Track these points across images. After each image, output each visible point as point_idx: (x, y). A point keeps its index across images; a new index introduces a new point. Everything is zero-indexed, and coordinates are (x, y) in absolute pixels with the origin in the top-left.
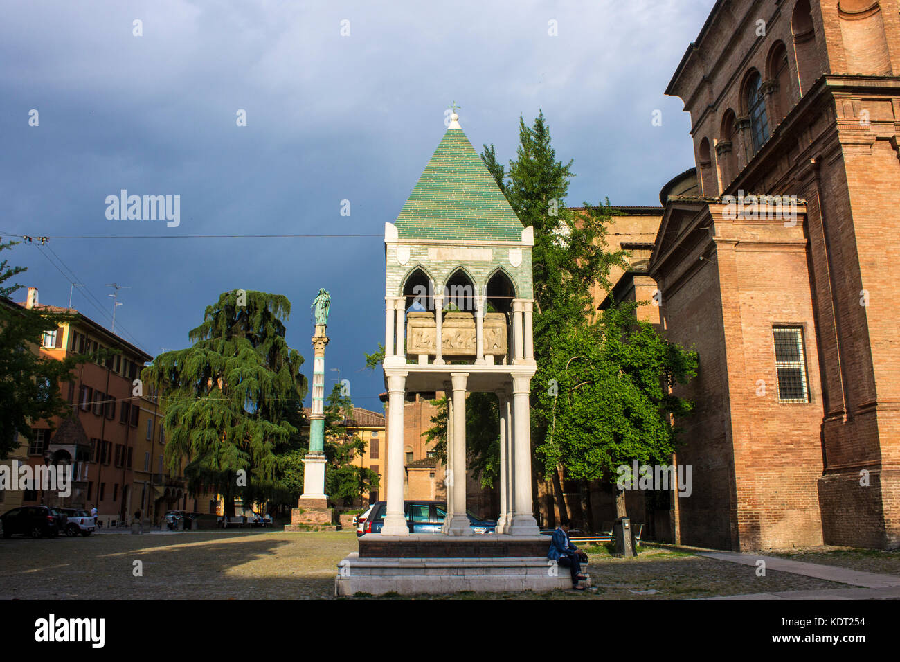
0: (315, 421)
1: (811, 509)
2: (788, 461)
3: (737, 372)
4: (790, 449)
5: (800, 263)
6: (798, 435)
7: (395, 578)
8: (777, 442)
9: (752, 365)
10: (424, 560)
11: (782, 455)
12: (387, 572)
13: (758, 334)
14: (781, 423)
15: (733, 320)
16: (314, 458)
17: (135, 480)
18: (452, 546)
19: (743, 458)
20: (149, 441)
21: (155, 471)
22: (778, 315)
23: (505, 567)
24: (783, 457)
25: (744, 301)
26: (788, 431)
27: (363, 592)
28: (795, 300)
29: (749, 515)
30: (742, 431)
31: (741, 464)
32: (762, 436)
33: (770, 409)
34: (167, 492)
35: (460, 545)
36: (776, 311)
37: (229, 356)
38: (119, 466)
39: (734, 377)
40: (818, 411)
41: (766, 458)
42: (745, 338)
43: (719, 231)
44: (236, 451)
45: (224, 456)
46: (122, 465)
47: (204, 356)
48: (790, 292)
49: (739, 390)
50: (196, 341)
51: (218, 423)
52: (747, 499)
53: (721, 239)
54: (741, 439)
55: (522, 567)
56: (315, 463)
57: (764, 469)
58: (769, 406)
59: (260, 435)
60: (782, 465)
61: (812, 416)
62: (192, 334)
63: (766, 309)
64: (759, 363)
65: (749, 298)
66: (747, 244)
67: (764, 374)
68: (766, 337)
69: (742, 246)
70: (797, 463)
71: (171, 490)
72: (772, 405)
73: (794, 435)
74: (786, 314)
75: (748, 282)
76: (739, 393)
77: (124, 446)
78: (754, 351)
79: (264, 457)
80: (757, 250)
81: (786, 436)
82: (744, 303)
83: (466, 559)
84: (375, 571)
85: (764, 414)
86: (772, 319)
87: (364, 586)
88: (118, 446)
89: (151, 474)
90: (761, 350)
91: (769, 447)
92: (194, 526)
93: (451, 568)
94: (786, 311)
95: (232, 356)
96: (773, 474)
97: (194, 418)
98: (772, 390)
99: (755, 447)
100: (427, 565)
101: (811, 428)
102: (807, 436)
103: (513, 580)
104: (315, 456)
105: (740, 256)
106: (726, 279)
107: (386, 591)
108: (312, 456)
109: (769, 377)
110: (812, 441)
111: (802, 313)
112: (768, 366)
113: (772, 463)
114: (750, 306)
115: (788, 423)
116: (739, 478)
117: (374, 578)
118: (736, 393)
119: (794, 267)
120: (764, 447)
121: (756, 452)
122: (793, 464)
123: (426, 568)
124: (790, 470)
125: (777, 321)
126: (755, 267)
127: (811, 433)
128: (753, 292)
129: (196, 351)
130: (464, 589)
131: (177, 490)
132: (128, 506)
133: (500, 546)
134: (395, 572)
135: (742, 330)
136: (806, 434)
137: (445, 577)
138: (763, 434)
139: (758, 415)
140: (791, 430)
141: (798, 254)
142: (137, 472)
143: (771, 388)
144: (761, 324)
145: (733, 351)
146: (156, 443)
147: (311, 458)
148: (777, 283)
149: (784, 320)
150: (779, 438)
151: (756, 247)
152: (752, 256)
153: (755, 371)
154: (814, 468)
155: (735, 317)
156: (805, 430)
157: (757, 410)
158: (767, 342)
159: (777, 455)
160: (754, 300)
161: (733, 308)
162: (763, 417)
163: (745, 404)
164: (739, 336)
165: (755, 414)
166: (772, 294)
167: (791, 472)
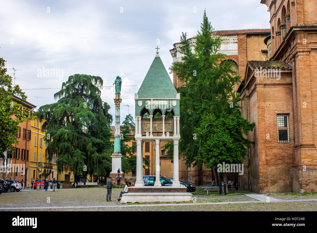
0: (116, 138)
1: (287, 180)
2: (280, 163)
3: (262, 132)
4: (280, 159)
5: (289, 91)
6: (284, 154)
7: (138, 198)
8: (276, 156)
9: (268, 129)
10: (146, 193)
11: (278, 161)
12: (136, 196)
13: (271, 118)
14: (278, 149)
15: (262, 113)
16: (116, 155)
17: (30, 166)
18: (154, 189)
19: (263, 162)
20: (36, 146)
21: (39, 161)
22: (279, 111)
23: (169, 195)
24: (278, 162)
25: (267, 106)
26: (280, 152)
27: (129, 202)
28: (286, 105)
29: (263, 182)
30: (263, 152)
31: (262, 164)
32: (270, 154)
33: (274, 145)
34: (45, 171)
35: (157, 189)
36: (278, 109)
37: (75, 107)
38: (23, 159)
39: (261, 133)
40: (292, 145)
41: (271, 162)
42: (266, 119)
43: (258, 80)
44: (80, 151)
45: (74, 154)
46: (24, 159)
47: (63, 107)
48: (284, 102)
49: (262, 138)
50: (58, 99)
51: (71, 139)
52: (264, 176)
53: (258, 83)
54: (262, 156)
55: (173, 195)
56: (117, 157)
57: (271, 166)
58: (274, 144)
59: (91, 144)
60: (277, 164)
61: (290, 147)
62: (55, 95)
63: (274, 108)
64: (271, 128)
65: (268, 104)
66: (269, 85)
67: (273, 132)
68: (274, 119)
69: (267, 85)
70: (283, 164)
71: (47, 170)
72: (275, 143)
73: (283, 154)
74: (282, 110)
75: (268, 98)
76: (262, 139)
77: (25, 150)
78: (269, 124)
79: (93, 154)
80: (273, 86)
81: (279, 154)
82: (266, 107)
83: (158, 193)
84: (132, 196)
85: (272, 146)
86: (277, 112)
87: (129, 200)
88: (22, 150)
89: (37, 163)
90: (272, 124)
91: (273, 158)
92: (61, 187)
93: (153, 195)
94: (282, 109)
95: (76, 107)
96: (274, 168)
97: (60, 137)
98: (275, 138)
99: (268, 158)
100: (147, 194)
101: (289, 151)
102: (287, 154)
103: (171, 199)
104: (117, 154)
105: (266, 89)
106: (260, 98)
107: (135, 202)
108: (115, 154)
109: (274, 133)
110: (289, 156)
111: (288, 110)
112: (274, 129)
113: (273, 164)
114: (269, 107)
115: (280, 150)
116: (261, 169)
117: (132, 198)
118: (261, 139)
119: (286, 92)
120: (271, 158)
121: (268, 160)
122: (281, 164)
123: (146, 195)
124: (280, 166)
125: (279, 113)
126: (271, 93)
127: (289, 153)
128: (270, 102)
129: (59, 105)
130: (157, 201)
131: (49, 170)
132: (28, 178)
133: (168, 189)
134: (138, 196)
135: (264, 117)
136: (287, 153)
137: (152, 198)
138: (270, 153)
139: (269, 147)
140: (281, 152)
141: (289, 87)
142: (30, 162)
143: (275, 137)
144: (272, 114)
145: (261, 124)
146: (39, 147)
147: (115, 155)
148: (279, 99)
149: (281, 113)
150: (277, 155)
151: (272, 85)
152: (270, 89)
153: (269, 131)
154: (289, 166)
155: (262, 112)
156: (287, 152)
157: (269, 145)
158: (274, 121)
159: (275, 161)
160: (270, 105)
161: (262, 108)
162: (271, 147)
163: (264, 143)
164: (264, 119)
165: (268, 147)
166: (277, 103)
167: (280, 167)
